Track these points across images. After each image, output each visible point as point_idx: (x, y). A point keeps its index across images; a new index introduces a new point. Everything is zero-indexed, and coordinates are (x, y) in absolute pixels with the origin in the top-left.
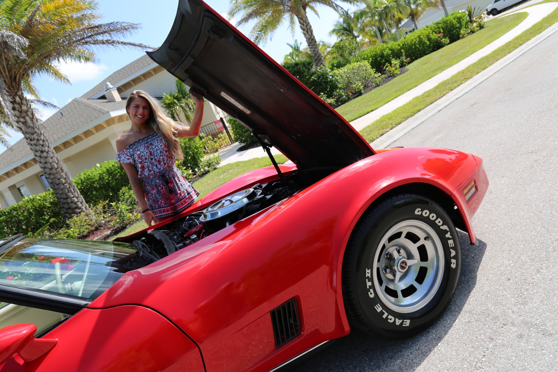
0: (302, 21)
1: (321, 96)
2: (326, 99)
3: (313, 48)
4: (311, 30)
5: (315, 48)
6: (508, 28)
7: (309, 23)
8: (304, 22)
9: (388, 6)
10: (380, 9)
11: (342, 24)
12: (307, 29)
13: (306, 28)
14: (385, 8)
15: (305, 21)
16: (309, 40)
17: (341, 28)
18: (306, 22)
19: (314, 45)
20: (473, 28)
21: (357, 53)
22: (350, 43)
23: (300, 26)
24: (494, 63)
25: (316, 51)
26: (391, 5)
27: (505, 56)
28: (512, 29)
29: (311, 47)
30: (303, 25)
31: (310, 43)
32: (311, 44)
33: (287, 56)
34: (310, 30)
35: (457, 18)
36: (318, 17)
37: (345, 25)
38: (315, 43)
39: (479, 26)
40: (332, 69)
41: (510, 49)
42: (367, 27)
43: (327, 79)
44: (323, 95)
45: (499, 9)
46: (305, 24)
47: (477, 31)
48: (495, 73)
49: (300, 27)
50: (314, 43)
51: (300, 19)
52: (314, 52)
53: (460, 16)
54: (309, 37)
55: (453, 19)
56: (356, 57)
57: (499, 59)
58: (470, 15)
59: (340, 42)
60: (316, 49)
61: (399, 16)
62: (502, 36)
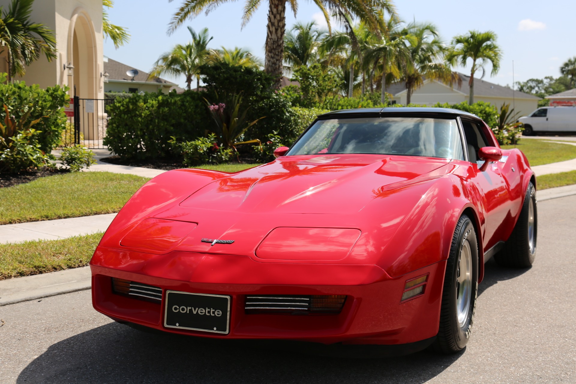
0: (275, 10)
1: (272, 135)
2: (278, 143)
3: (275, 60)
4: (282, 31)
5: (277, 60)
6: (558, 157)
7: (284, 18)
8: (278, 13)
9: (386, 48)
10: (371, 47)
11: (294, 41)
12: (278, 26)
13: (276, 24)
14: (380, 49)
15: (280, 12)
16: (273, 44)
17: (291, 46)
18: (280, 15)
19: (278, 55)
20: (502, 137)
21: (330, 97)
22: (325, 77)
23: (269, 17)
24: (546, 188)
25: (277, 66)
26: (391, 50)
27: (560, 186)
28: (564, 160)
29: (273, 55)
30: (275, 17)
31: (273, 48)
32: (273, 51)
33: (180, 48)
34: (281, 29)
35: (485, 113)
36: (294, 16)
37: (297, 45)
38: (281, 53)
39: (511, 138)
40: (294, 105)
41: (568, 181)
42: (331, 66)
43: (283, 116)
44: (277, 135)
45: (535, 128)
46: (278, 17)
47: (507, 143)
48: (551, 199)
49: (267, 17)
50: (278, 52)
51: (273, 6)
52: (273, 65)
53: (489, 112)
54: (276, 40)
55: (479, 111)
56: (326, 103)
57: (553, 187)
58: (503, 117)
59: (312, 70)
60: (278, 62)
61: (392, 71)
62: (550, 163)
